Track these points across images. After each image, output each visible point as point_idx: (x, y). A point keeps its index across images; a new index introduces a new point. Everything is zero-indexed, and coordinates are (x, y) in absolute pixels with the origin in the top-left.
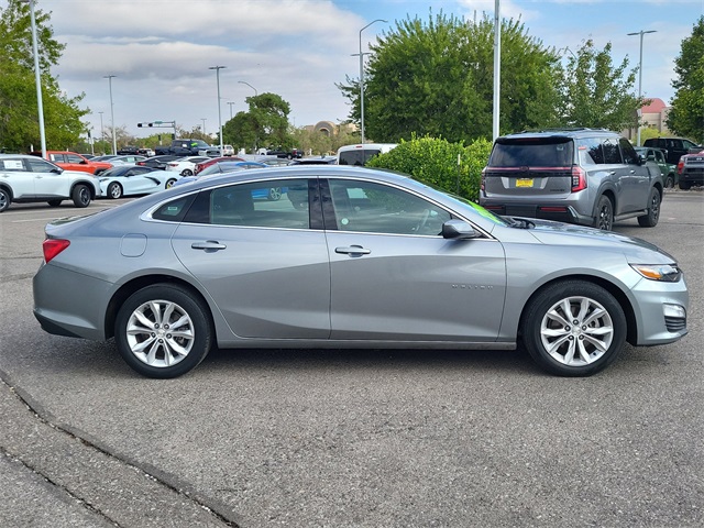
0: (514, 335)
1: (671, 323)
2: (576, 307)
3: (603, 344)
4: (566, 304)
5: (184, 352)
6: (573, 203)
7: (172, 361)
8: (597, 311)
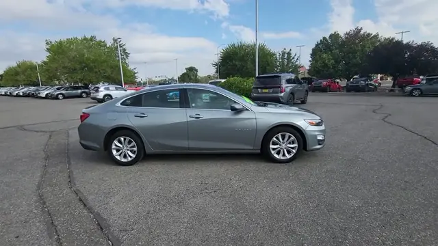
0: (260, 147)
1: (320, 142)
2: (283, 137)
3: (294, 151)
4: (280, 135)
5: (134, 156)
6: (281, 97)
7: (130, 159)
8: (292, 138)
